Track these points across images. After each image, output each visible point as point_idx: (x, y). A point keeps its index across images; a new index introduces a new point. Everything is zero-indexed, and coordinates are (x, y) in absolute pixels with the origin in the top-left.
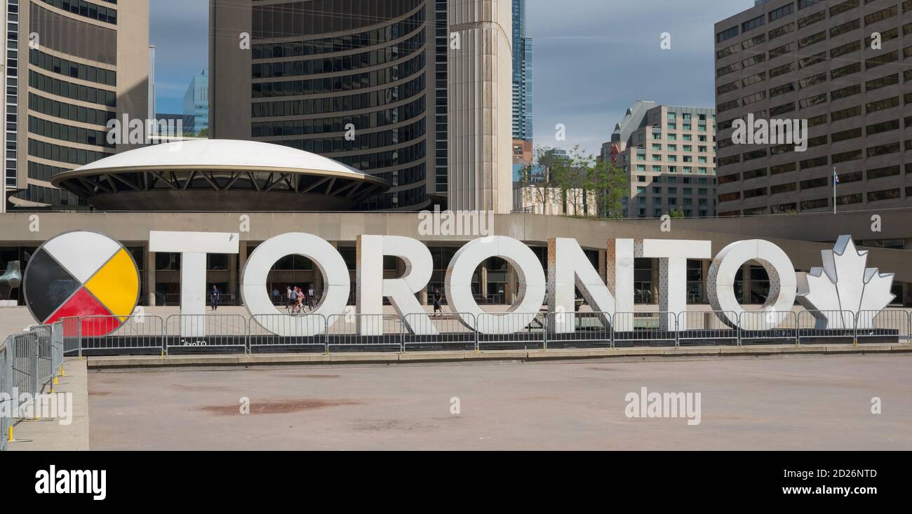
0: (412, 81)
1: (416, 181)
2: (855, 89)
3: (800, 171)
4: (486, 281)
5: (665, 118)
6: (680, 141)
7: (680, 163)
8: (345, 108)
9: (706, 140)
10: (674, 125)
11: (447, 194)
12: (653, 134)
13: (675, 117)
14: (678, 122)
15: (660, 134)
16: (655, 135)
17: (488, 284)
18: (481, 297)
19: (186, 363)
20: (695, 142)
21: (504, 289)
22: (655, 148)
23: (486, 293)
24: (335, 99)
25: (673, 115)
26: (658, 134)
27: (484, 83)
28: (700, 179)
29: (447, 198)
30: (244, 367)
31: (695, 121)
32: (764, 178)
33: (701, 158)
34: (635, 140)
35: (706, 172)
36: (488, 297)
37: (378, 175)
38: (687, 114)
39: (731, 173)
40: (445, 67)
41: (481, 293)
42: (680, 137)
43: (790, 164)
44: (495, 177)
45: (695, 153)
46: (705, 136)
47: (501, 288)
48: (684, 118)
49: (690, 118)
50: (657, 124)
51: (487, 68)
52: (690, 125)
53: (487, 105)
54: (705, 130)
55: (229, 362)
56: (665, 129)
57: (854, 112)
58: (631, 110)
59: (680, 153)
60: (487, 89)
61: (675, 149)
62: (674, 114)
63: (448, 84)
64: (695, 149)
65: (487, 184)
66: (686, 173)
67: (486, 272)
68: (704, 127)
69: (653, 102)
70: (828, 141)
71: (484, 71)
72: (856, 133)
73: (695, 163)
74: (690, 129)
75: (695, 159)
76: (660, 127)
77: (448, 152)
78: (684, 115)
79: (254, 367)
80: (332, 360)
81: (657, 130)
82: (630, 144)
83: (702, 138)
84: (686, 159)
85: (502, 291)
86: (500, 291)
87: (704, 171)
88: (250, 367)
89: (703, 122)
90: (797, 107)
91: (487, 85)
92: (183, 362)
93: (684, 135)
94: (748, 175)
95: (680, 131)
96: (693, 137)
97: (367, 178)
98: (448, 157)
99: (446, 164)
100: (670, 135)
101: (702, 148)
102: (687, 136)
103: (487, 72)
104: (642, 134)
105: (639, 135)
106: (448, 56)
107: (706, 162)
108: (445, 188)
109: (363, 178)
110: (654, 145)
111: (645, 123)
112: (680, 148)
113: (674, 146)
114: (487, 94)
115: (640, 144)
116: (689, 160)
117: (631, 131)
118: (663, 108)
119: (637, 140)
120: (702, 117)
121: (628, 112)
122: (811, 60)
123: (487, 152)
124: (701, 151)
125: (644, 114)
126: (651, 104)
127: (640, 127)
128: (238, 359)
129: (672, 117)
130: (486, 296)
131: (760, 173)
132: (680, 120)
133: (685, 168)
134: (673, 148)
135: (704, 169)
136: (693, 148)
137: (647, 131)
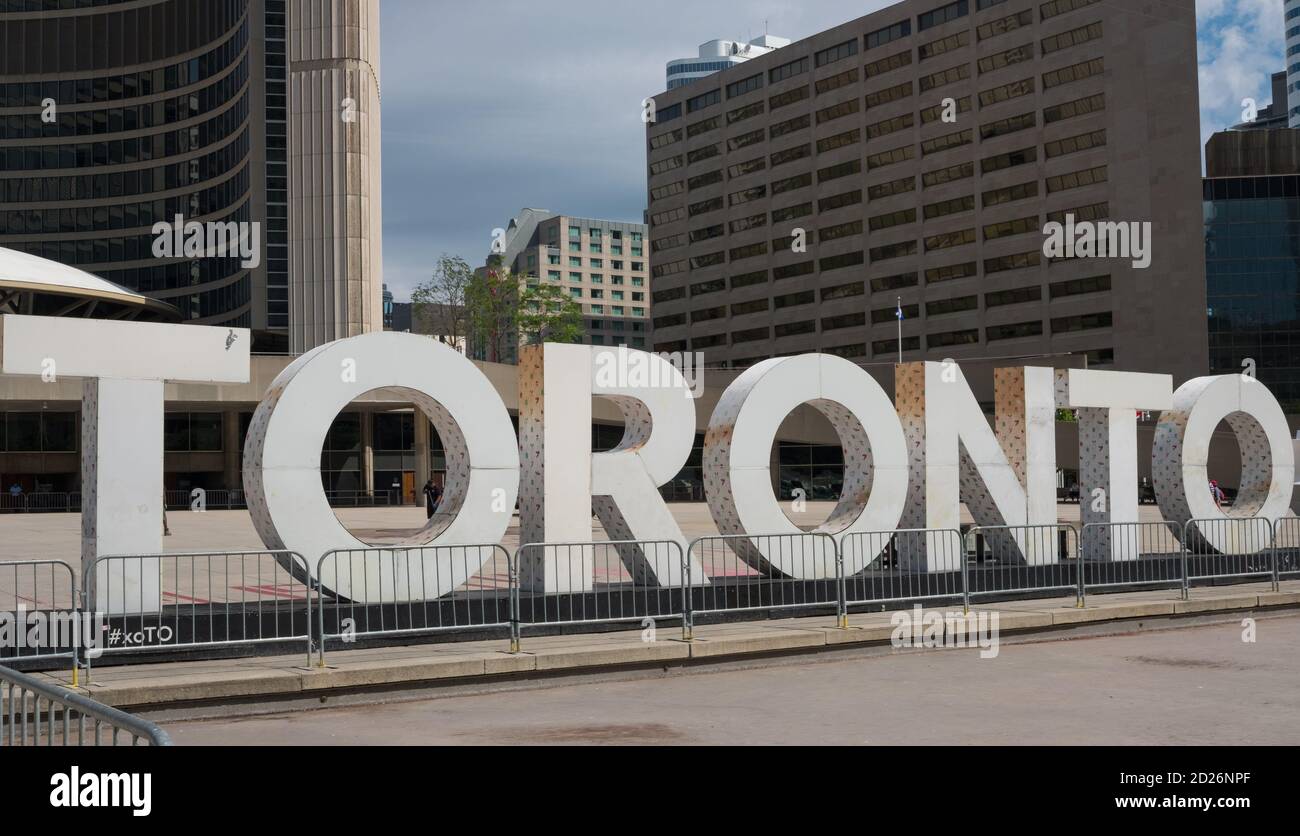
0: (221, 150)
1: (229, 310)
2: (854, 197)
3: (775, 310)
4: (371, 468)
5: (565, 234)
6: (587, 269)
7: (586, 300)
8: (98, 194)
9: (622, 268)
10: (577, 244)
11: (287, 330)
12: (549, 256)
13: (579, 233)
14: (583, 240)
15: (559, 257)
16: (552, 258)
17: (375, 473)
18: (365, 494)
19: (154, 700)
20: (607, 270)
21: (400, 481)
22: (553, 277)
23: (372, 488)
24: (81, 179)
25: (577, 231)
26: (555, 256)
27: (349, 155)
28: (614, 322)
29: (287, 337)
30: (315, 702)
31: (607, 240)
32: (722, 320)
33: (615, 293)
34: (523, 264)
35: (622, 313)
36: (376, 494)
37: (169, 300)
38: (596, 230)
39: (673, 312)
40: (282, 128)
41: (365, 487)
42: (586, 262)
43: (761, 300)
44: (366, 304)
45: (607, 286)
46: (621, 262)
47: (396, 480)
48: (591, 235)
49: (600, 235)
50: (555, 242)
51: (352, 133)
52: (600, 246)
53: (353, 190)
54: (621, 253)
55: (274, 690)
56: (566, 250)
57: (853, 228)
58: (516, 221)
59: (587, 285)
60: (352, 164)
61: (580, 280)
62: (578, 228)
63: (289, 153)
64: (607, 280)
65: (355, 315)
66: (595, 313)
67: (371, 454)
68: (618, 248)
69: (548, 211)
70: (815, 270)
71: (348, 137)
72: (855, 258)
73: (607, 300)
74: (601, 251)
75: (607, 294)
76: (559, 247)
77: (290, 263)
78: (591, 230)
79: (343, 700)
80: (540, 668)
81: (554, 251)
82: (515, 270)
83: (617, 265)
84: (595, 293)
85: (398, 485)
86: (394, 485)
87: (620, 312)
88: (331, 701)
89: (617, 242)
90: (726, 229)
91: (352, 158)
92: (147, 698)
93: (593, 260)
94: (698, 316)
95: (586, 253)
96: (604, 262)
97: (149, 303)
98: (290, 272)
99: (286, 283)
100: (573, 258)
101: (617, 279)
102: (596, 262)
103: (352, 139)
104: (534, 256)
105: (529, 258)
106: (288, 111)
107: (622, 298)
108: (284, 322)
109: (143, 302)
110: (551, 272)
111: (536, 240)
112: (586, 277)
113: (578, 275)
114: (353, 173)
115: (531, 270)
116: (599, 295)
117: (516, 251)
118: (562, 219)
119: (525, 263)
120: (617, 235)
121: (512, 224)
122: (788, 156)
123: (353, 264)
124: (615, 282)
125: (534, 227)
126: (546, 214)
127: (528, 246)
128: (300, 679)
129: (575, 233)
130: (372, 493)
131: (714, 314)
132: (586, 238)
133: (594, 306)
134: (577, 278)
135: (621, 308)
136: (604, 278)
137: (540, 252)
